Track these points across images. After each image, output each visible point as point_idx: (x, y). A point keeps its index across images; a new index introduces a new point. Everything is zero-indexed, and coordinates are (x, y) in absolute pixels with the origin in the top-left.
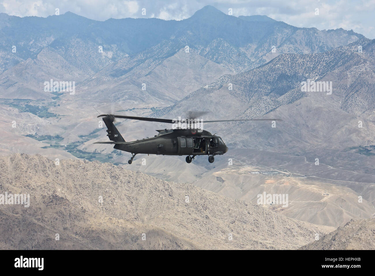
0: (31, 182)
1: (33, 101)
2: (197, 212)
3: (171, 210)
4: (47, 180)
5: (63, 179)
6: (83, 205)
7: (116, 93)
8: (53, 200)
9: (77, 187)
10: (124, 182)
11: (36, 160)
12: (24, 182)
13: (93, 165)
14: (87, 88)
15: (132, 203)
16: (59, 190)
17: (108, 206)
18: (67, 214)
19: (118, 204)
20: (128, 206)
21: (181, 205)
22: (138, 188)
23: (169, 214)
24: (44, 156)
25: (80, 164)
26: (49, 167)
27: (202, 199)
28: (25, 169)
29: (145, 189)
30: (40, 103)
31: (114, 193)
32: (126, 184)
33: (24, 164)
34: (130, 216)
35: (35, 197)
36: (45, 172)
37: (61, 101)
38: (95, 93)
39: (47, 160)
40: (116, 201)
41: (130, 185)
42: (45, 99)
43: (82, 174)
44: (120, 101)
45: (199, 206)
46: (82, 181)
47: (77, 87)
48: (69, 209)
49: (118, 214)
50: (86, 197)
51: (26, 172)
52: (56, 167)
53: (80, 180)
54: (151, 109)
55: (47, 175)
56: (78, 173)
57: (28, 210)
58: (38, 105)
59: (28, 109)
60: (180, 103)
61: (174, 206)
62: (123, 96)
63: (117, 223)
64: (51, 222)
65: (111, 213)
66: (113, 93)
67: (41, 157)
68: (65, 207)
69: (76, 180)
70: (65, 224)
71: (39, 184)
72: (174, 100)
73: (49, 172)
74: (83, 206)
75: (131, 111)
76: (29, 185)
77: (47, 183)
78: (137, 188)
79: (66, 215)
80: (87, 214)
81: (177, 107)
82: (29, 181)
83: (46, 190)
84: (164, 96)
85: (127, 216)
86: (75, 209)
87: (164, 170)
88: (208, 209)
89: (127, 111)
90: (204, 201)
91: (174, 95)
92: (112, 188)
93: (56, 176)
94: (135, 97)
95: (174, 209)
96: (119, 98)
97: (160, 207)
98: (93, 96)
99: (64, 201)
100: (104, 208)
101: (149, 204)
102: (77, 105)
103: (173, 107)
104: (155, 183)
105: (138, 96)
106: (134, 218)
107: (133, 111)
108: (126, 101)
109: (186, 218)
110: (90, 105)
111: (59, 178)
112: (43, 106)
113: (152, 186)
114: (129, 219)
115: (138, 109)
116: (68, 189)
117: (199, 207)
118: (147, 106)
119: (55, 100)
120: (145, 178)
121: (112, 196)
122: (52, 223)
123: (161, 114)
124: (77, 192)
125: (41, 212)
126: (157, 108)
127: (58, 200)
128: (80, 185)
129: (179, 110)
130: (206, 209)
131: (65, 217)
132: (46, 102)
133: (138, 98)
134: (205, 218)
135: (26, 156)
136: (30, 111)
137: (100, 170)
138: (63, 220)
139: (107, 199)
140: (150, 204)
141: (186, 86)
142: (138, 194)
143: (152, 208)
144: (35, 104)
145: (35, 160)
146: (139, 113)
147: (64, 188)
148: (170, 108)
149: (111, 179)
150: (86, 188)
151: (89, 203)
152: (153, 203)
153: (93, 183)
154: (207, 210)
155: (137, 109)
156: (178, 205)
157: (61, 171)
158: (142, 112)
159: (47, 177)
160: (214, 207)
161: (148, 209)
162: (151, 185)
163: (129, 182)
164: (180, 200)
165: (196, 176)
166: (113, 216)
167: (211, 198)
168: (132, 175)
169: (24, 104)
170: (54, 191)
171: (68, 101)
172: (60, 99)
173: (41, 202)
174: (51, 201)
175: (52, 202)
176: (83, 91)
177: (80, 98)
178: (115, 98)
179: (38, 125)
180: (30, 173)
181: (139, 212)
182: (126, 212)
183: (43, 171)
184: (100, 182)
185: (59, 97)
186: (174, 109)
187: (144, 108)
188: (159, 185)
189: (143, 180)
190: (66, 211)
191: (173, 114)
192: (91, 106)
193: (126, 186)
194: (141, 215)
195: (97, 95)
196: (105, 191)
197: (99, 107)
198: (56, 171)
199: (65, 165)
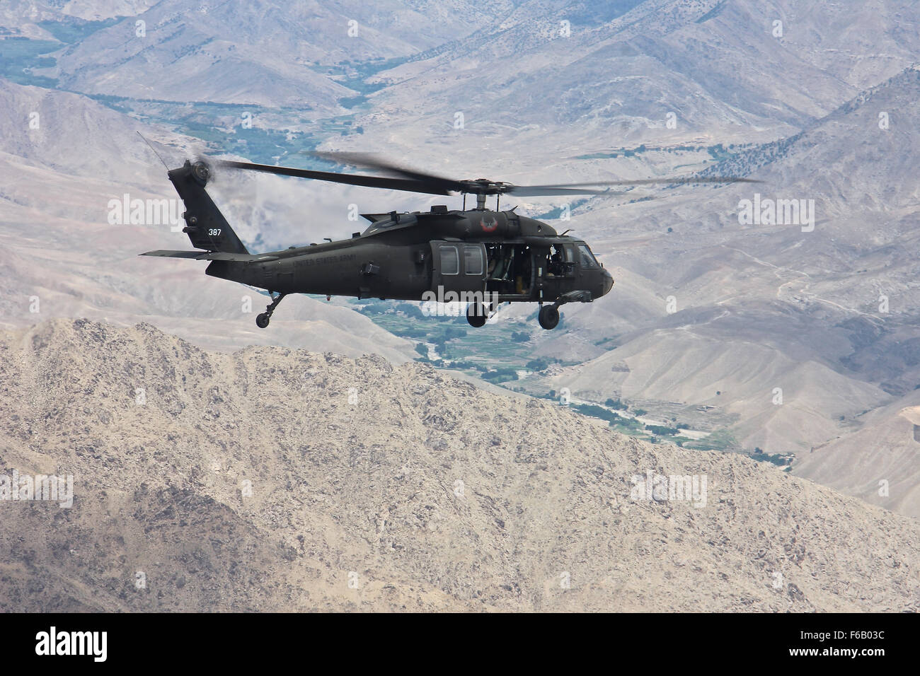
0: (107, 432)
1: (265, 110)
2: (754, 570)
3: (650, 559)
4: (172, 427)
5: (236, 422)
6: (302, 531)
7: (576, 89)
8: (174, 506)
9: (290, 455)
10: (475, 440)
11: (139, 346)
12: (75, 432)
13: (358, 373)
14: (474, 64)
15: (502, 524)
16: (215, 466)
17: (403, 537)
18: (225, 563)
19: (443, 528)
20: (484, 537)
21: (692, 541)
22: (531, 465)
23: (640, 572)
24: (170, 332)
25: (310, 367)
26: (187, 375)
27: (787, 516)
28: (84, 382)
29: (558, 472)
30: (292, 119)
31: (431, 483)
32: (482, 450)
33: (83, 363)
34: (486, 577)
35: (104, 494)
36: (167, 394)
37: (372, 116)
38: (503, 85)
39: (179, 348)
40: (437, 515)
41: (497, 453)
42: (313, 104)
43: (314, 406)
44: (591, 117)
45: (773, 544)
46: (312, 431)
47: (438, 61)
48: (231, 545)
49: (442, 570)
50: (320, 497)
51: (89, 392)
52: (215, 377)
53: (307, 429)
54: (710, 153)
55: (174, 406)
56: (297, 402)
57: (71, 546)
58: (282, 129)
59: (245, 141)
60: (817, 130)
61: (664, 542)
62: (605, 99)
63: (417, 605)
64: (160, 594)
65: (413, 562)
66: (566, 87)
67: (156, 334)
68: (218, 536)
69: (288, 429)
70: (212, 603)
71: (138, 442)
72: (804, 115)
73: (185, 396)
74: (305, 534)
75: (632, 159)
76: (98, 444)
77: (171, 438)
78: (525, 466)
79: (217, 567)
80: (300, 565)
81: (804, 145)
82: (97, 429)
83: (162, 464)
84: (766, 101)
85: (477, 575)
86: (255, 546)
87: (719, 393)
88: (807, 559)
89: (614, 156)
90: (794, 526)
91: (805, 98)
92: (424, 464)
93: (210, 412)
94: (651, 101)
95: (664, 557)
96: (588, 108)
97: (610, 547)
98: (494, 96)
99: (214, 514)
100: (391, 544)
101: (565, 532)
102: (428, 132)
103: (787, 145)
104: (598, 449)
105: (662, 100)
106: (503, 584)
107: (639, 158)
108: (614, 118)
109: (709, 592)
110: (476, 130)
111: (221, 419)
112: (302, 133)
113: (586, 459)
114: (480, 589)
115: (658, 149)
116: (254, 463)
117: (771, 551)
118: (694, 139)
119: (350, 108)
120: (559, 429)
121: (424, 494)
122: (163, 600)
123: (739, 170)
124: (288, 477)
125: (121, 553)
126: (732, 147)
127: (194, 509)
128: (304, 450)
129: (808, 158)
130: (800, 559)
131: (213, 575)
132: (315, 117)
133: (661, 109)
134: (785, 594)
135: (97, 331)
136: (251, 148)
137: (382, 390)
138: (203, 590)
139: (400, 507)
140: (569, 531)
141: (855, 62)
142: (528, 489)
143: (577, 548)
144: (273, 125)
145: (131, 347)
146: (660, 167)
147: (239, 459)
148: (776, 149)
149: (424, 429)
150: (325, 461)
151: (328, 521)
152: (582, 527)
153: (353, 440)
154: (803, 564)
155: (655, 152)
156: (678, 540)
157: (235, 392)
158: (675, 164)
159: (174, 414)
160: (836, 550)
161: (561, 550)
162: (582, 455)
163: (495, 444)
164: (695, 517)
165: (843, 418)
166: (421, 575)
167: (824, 514)
168: (509, 416)
169: (234, 122)
170: (193, 470)
171: (397, 112)
172: (368, 107)
173: (125, 512)
174: (166, 513)
175: (168, 513)
176: (458, 78)
177: (444, 104)
178: (574, 106)
179: (269, 205)
180: (105, 396)
181: (524, 564)
182: (471, 559)
183: (161, 391)
184: (381, 439)
185: (368, 99)
186: (789, 153)
187: (682, 148)
188: (613, 456)
189: (551, 436)
190: (220, 552)
191: (781, 174)
192: (480, 134)
193: (481, 459)
194: (532, 575)
195: (506, 92)
196: (398, 476)
197: (510, 142)
198: (211, 390)
199: (251, 368)
